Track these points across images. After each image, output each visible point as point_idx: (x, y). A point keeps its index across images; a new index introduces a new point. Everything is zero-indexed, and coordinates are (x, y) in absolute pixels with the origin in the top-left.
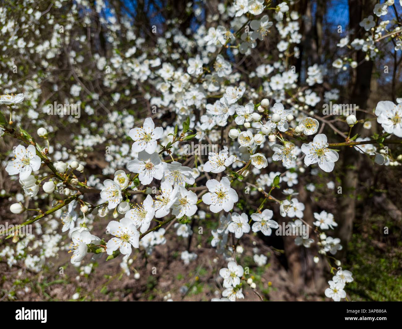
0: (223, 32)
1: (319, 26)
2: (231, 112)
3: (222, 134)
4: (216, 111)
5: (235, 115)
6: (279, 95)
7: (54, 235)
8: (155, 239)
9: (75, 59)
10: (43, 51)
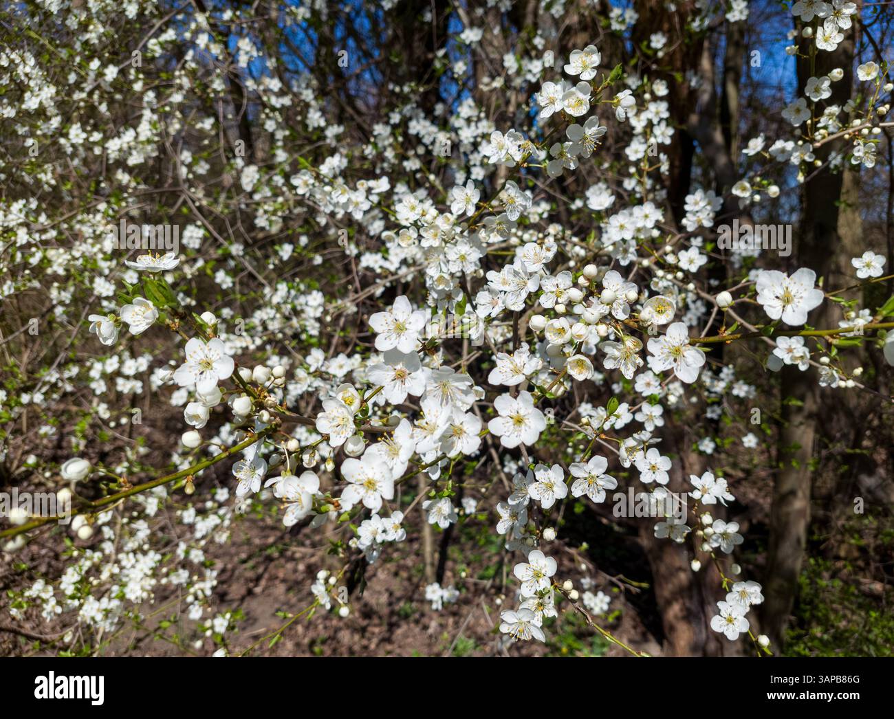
0: (519, 143)
1: (731, 90)
2: (532, 287)
3: (515, 329)
4: (504, 283)
5: (540, 291)
6: (626, 251)
7: (145, 553)
8: (384, 531)
9: (189, 166)
10: (120, 150)
